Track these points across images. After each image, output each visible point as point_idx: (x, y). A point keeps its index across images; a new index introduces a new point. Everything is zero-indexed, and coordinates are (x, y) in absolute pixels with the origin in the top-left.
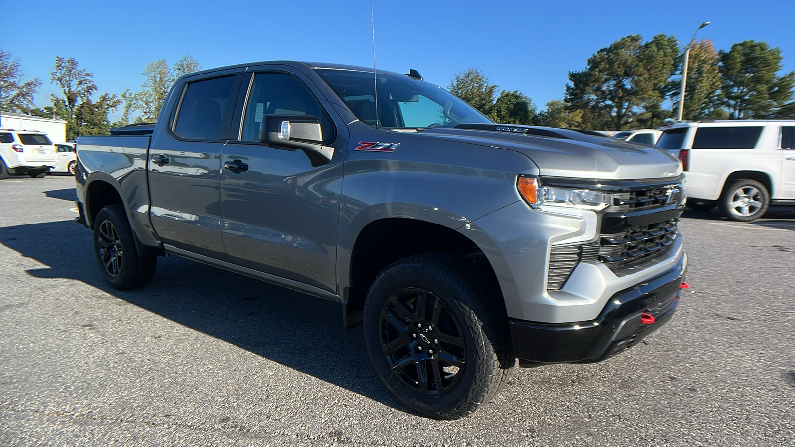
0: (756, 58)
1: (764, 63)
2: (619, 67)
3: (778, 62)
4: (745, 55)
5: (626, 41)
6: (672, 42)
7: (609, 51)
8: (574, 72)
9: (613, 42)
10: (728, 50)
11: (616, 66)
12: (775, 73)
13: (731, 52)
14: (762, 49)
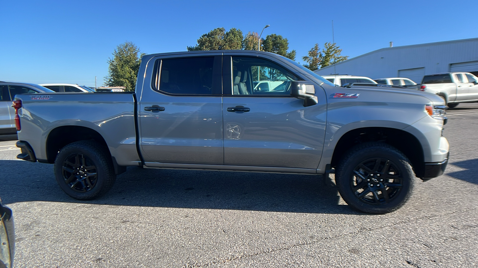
0: (278, 43)
1: (281, 46)
2: (216, 45)
3: (287, 46)
4: (273, 41)
5: (217, 31)
6: (240, 33)
7: (208, 36)
8: (190, 47)
9: (210, 31)
10: (265, 39)
11: (214, 45)
12: (287, 51)
13: (267, 40)
14: (280, 39)
